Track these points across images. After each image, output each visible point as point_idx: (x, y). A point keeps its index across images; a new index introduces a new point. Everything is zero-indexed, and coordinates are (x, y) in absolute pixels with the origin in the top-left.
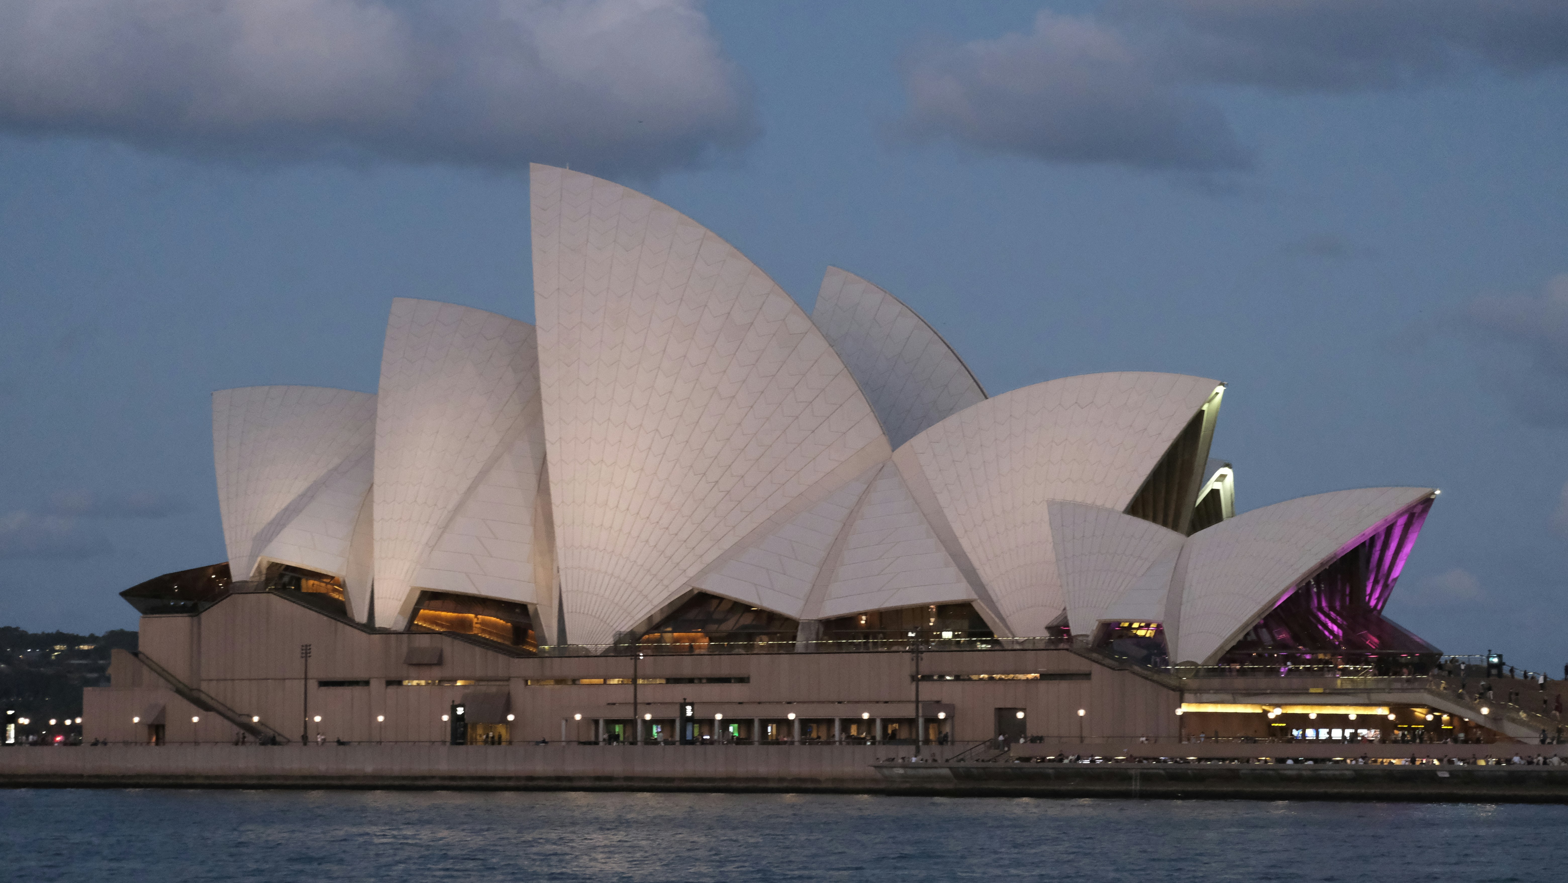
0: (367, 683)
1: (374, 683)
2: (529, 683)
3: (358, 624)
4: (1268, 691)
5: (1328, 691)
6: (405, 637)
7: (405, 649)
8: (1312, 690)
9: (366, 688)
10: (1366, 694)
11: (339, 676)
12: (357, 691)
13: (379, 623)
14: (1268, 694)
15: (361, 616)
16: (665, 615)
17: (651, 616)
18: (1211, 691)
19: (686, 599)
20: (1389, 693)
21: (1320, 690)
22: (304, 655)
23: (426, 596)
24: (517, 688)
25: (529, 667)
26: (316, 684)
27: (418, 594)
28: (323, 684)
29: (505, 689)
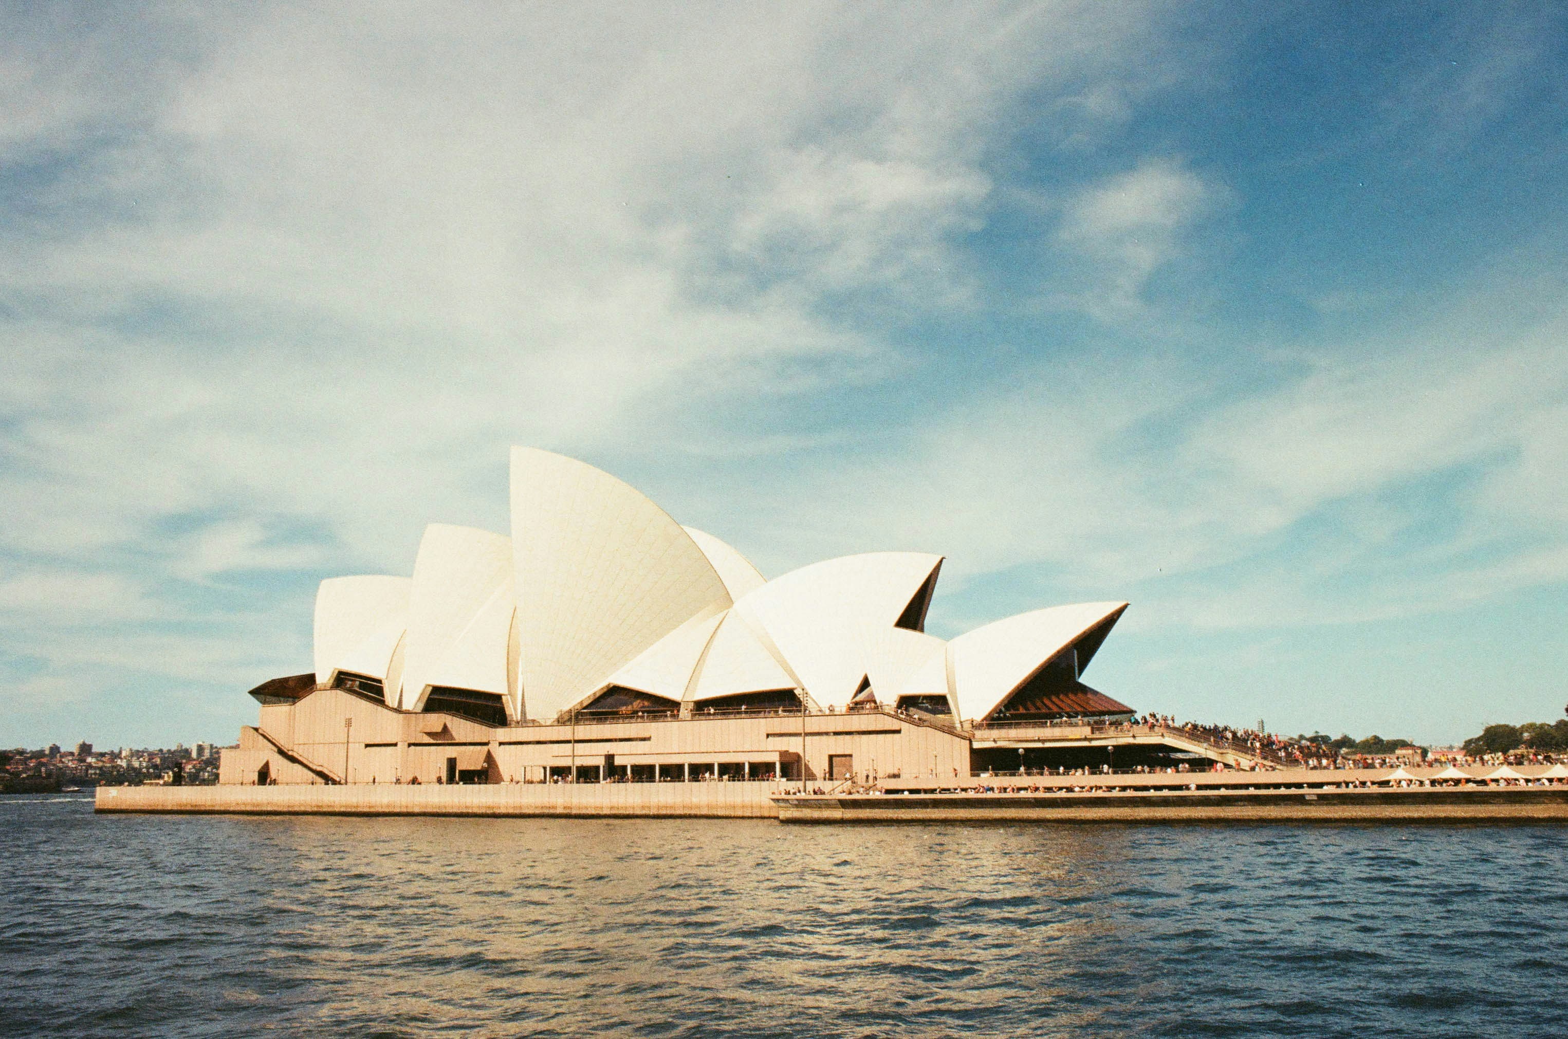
0: (395, 745)
1: (399, 745)
2: (501, 744)
3: (393, 708)
6: (421, 716)
7: (420, 724)
9: (395, 748)
11: (378, 741)
12: (389, 749)
13: (405, 707)
15: (395, 704)
16: (591, 700)
17: (583, 701)
18: (991, 740)
19: (605, 690)
23: (436, 690)
24: (494, 748)
25: (501, 734)
26: (364, 746)
27: (431, 688)
28: (367, 746)
29: (485, 748)
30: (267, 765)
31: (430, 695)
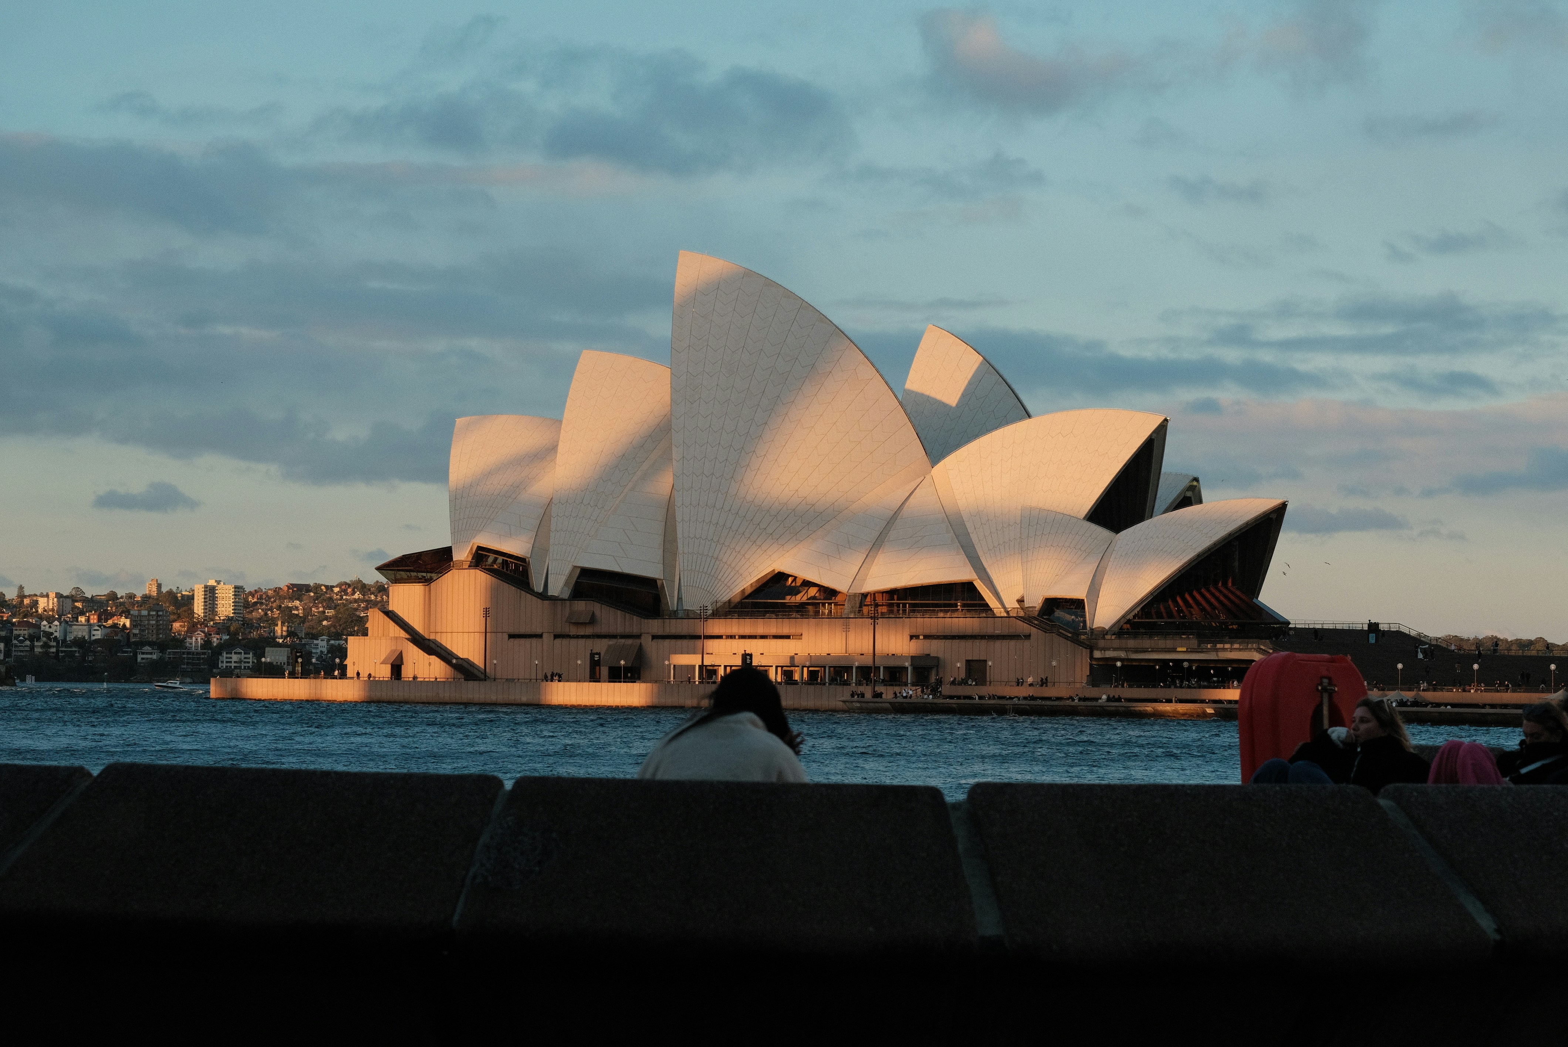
0: (540, 636)
1: (545, 635)
2: (654, 637)
3: (537, 593)
4: (1150, 650)
5: (1189, 650)
6: (568, 603)
7: (567, 612)
8: (1179, 649)
9: (540, 640)
10: (1215, 653)
11: (522, 630)
12: (534, 641)
13: (551, 592)
14: (1150, 651)
15: (539, 588)
16: (754, 588)
17: (744, 589)
18: (1111, 649)
19: (769, 577)
20: (1231, 652)
21: (1184, 649)
22: (485, 615)
23: (585, 573)
24: (646, 641)
25: (654, 626)
26: (507, 637)
27: (578, 571)
28: (512, 636)
29: (638, 641)
30: (400, 657)
31: (577, 579)
